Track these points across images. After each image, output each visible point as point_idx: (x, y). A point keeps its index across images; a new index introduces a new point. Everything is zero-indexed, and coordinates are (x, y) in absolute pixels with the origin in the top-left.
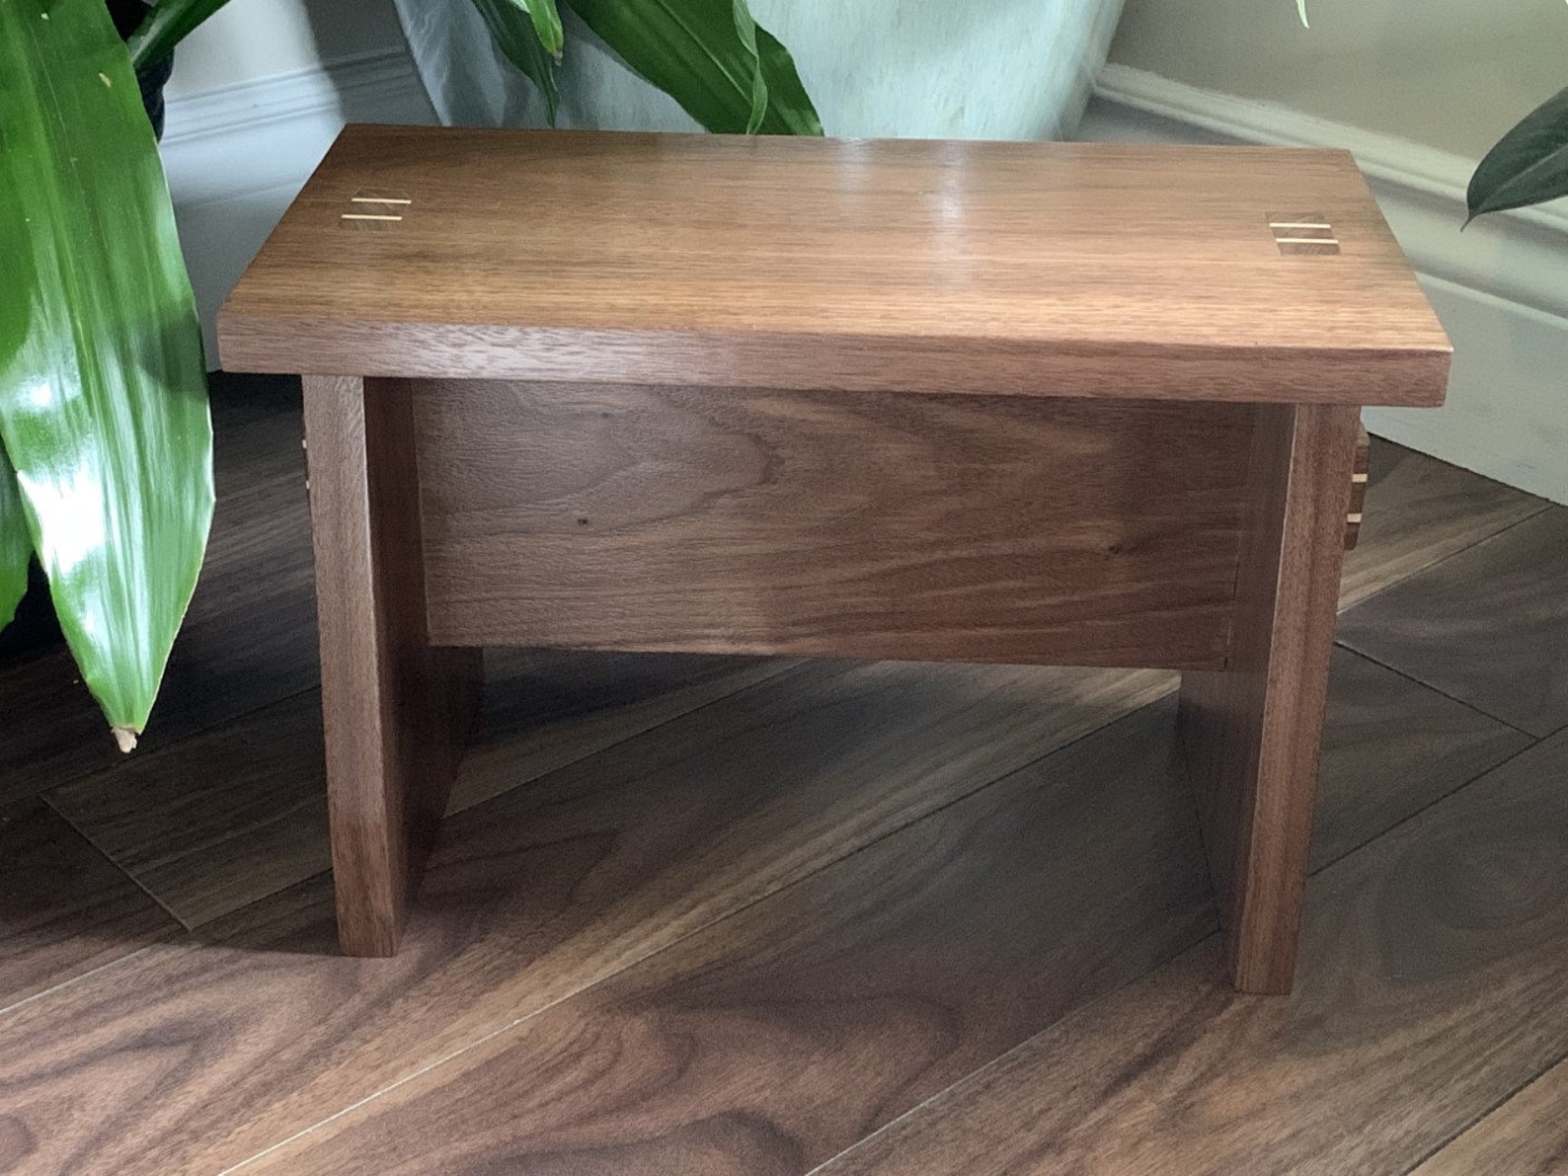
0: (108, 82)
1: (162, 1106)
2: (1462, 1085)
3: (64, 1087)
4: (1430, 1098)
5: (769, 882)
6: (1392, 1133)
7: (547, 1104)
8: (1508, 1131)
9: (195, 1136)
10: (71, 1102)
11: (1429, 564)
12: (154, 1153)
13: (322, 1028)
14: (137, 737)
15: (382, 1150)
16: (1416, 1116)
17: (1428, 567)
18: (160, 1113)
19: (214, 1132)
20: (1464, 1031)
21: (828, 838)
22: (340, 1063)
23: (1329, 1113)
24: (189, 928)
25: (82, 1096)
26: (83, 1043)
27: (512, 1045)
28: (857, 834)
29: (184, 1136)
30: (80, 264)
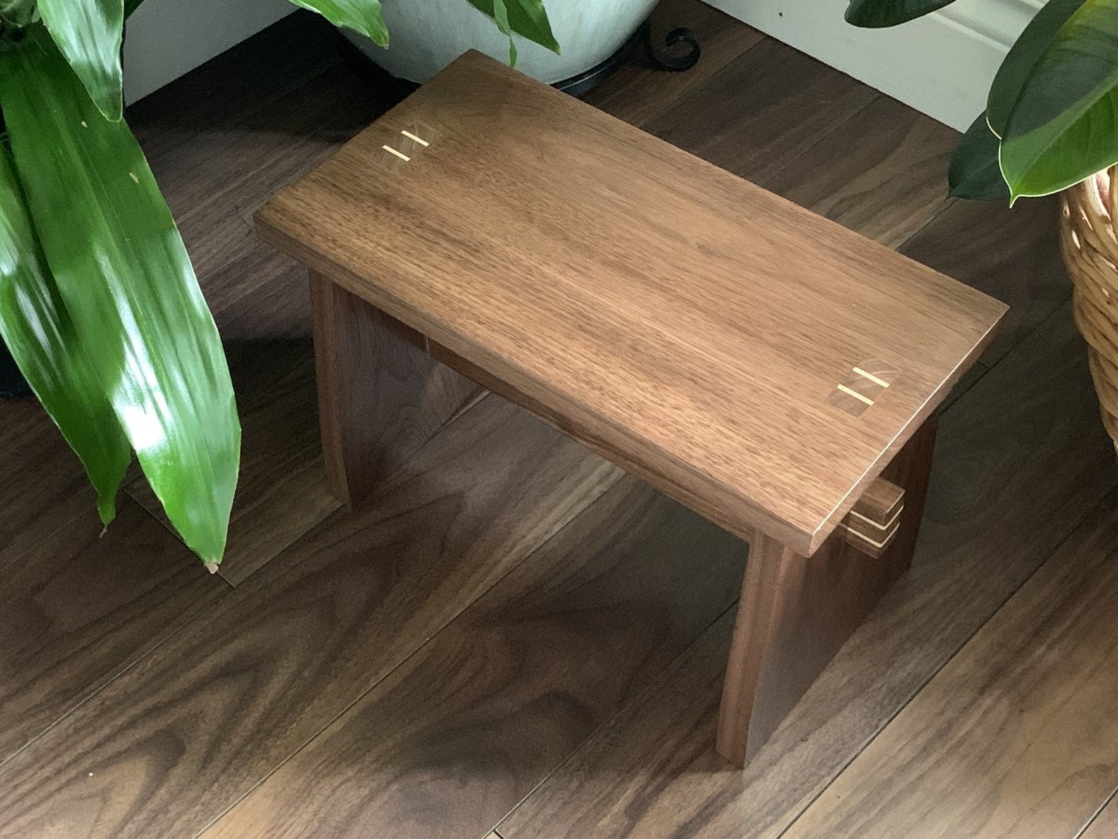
0: (136, 180)
1: (246, 715)
2: (938, 638)
3: (191, 706)
4: (921, 648)
5: (555, 523)
6: (901, 675)
7: (453, 695)
8: (962, 669)
9: (269, 734)
10: (197, 716)
11: (929, 220)
12: (249, 748)
13: (322, 653)
14: (218, 565)
15: (369, 734)
16: (914, 662)
17: (929, 224)
18: (246, 720)
19: (277, 731)
20: (940, 600)
21: (584, 487)
22: (336, 677)
23: (868, 665)
24: (234, 586)
25: (202, 712)
26: (194, 675)
27: (428, 656)
28: (600, 482)
29: (262, 735)
30: (144, 307)
